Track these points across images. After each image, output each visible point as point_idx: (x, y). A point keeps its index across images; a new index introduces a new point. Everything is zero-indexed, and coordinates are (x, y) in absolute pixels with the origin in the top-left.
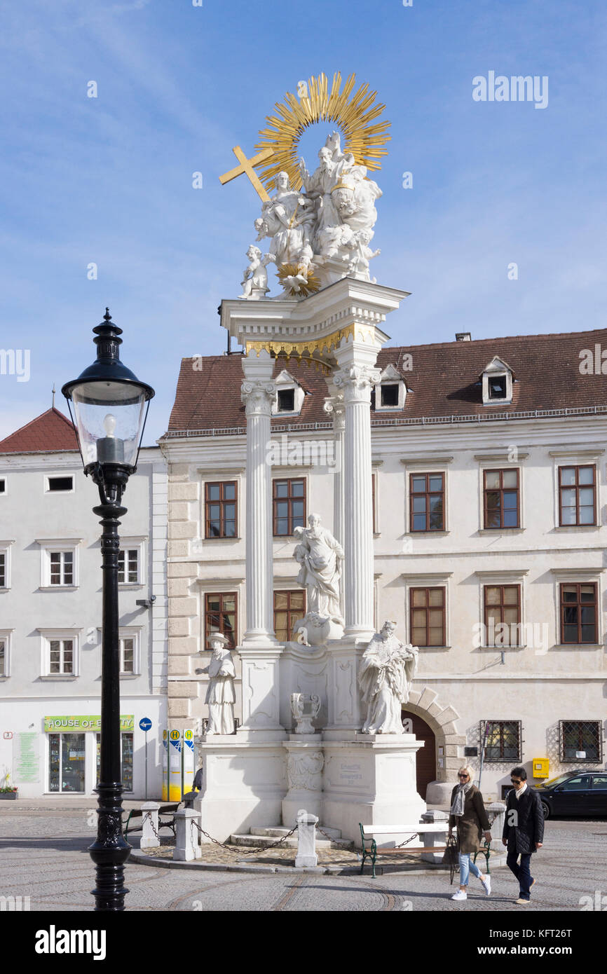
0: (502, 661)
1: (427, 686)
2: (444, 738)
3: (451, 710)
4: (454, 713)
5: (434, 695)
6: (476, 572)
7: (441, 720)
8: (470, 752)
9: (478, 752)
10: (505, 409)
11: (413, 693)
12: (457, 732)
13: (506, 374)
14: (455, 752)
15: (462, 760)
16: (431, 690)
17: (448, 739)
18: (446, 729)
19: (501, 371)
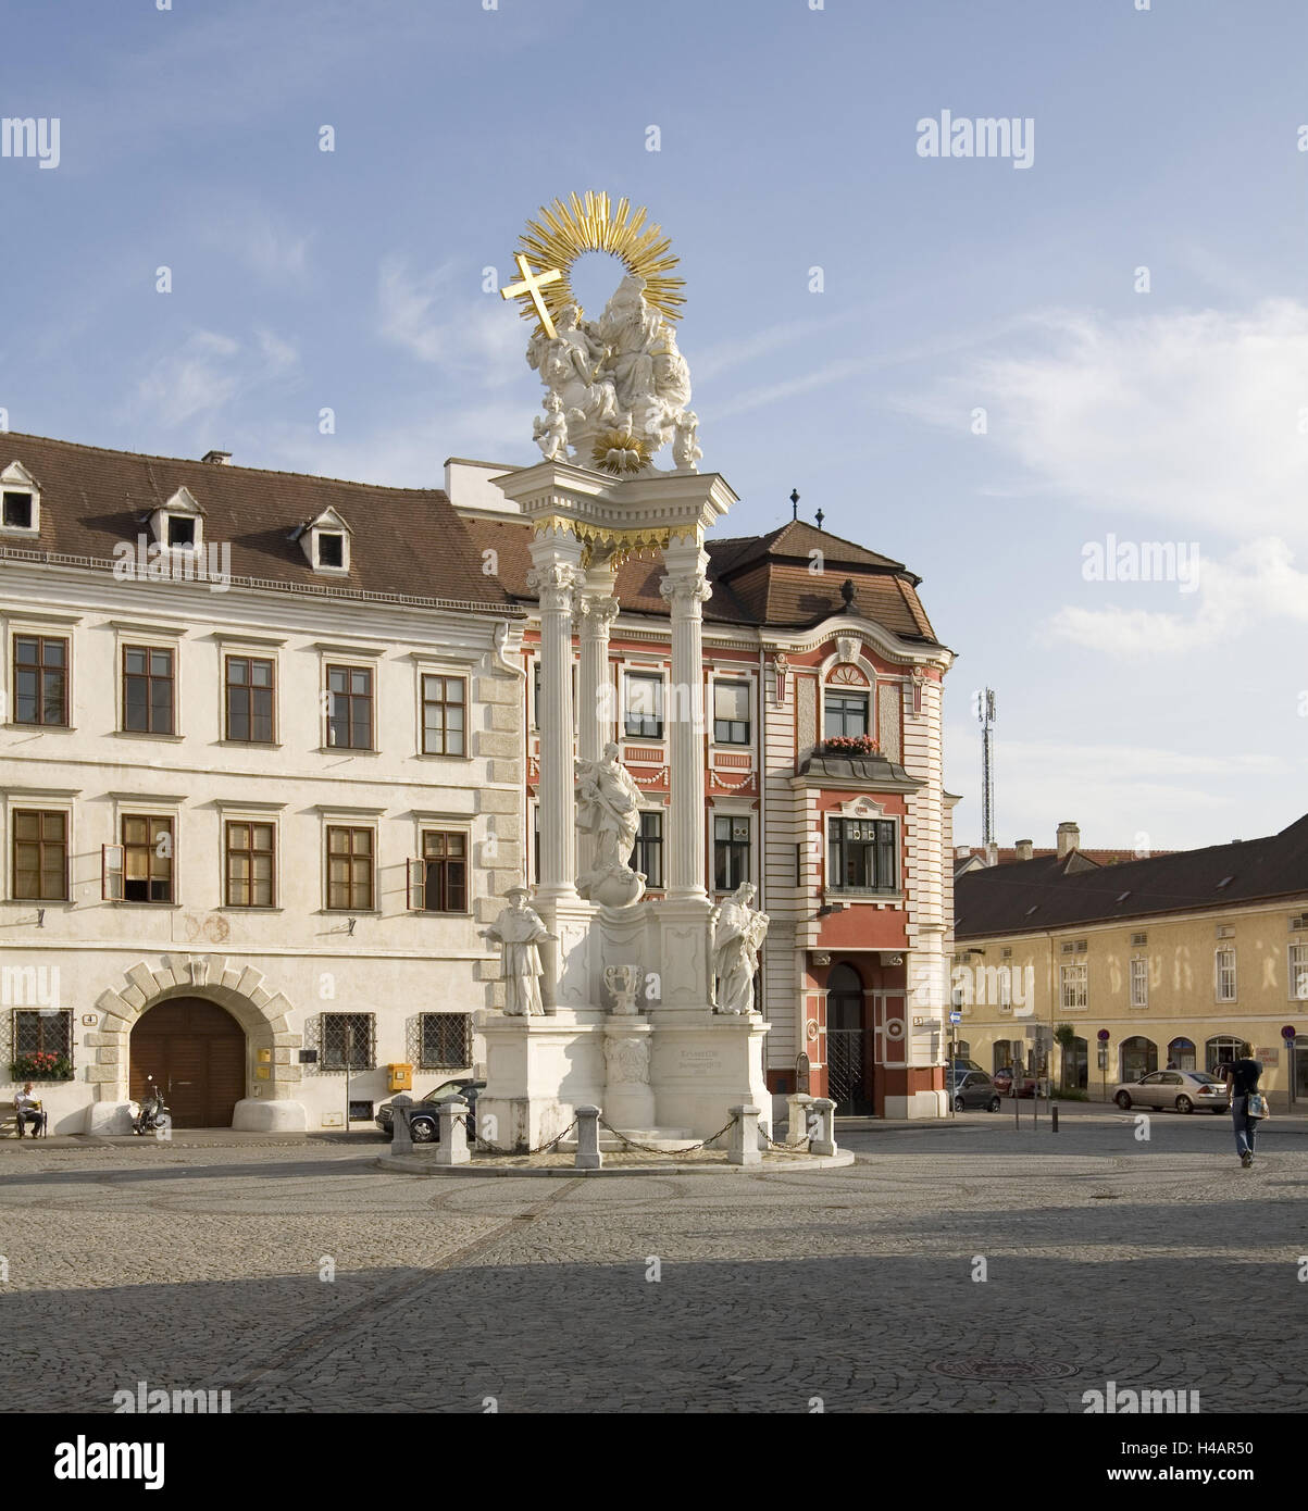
0: (351, 931)
1: (249, 962)
2: (273, 1037)
3: (280, 996)
4: (287, 1003)
5: (260, 976)
6: (317, 806)
7: (269, 1013)
8: (307, 1057)
9: (319, 1055)
10: (344, 583)
11: (231, 974)
12: (290, 1029)
13: (343, 533)
14: (287, 1057)
15: (297, 1068)
16: (255, 969)
17: (278, 1040)
18: (275, 1026)
19: (337, 529)
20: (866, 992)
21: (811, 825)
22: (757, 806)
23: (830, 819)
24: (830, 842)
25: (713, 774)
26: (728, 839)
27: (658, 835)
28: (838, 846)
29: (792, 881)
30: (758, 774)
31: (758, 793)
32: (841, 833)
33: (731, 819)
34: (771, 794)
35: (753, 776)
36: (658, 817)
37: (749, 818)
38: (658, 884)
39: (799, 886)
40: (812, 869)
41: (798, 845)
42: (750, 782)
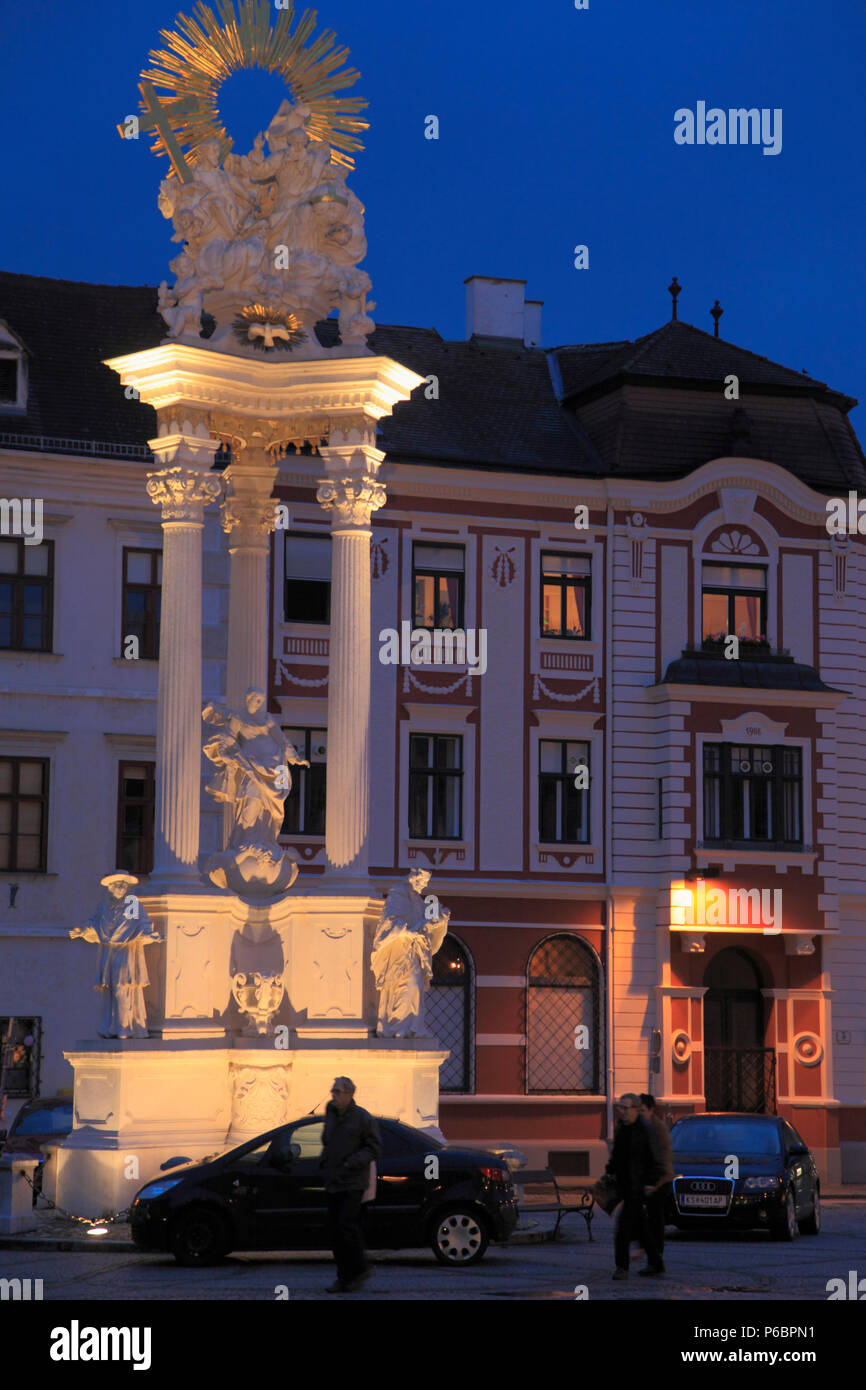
13: (19, 356)
19: (12, 349)
20: (765, 992)
21: (679, 754)
22: (601, 725)
23: (706, 744)
24: (706, 775)
25: (537, 680)
26: (559, 770)
27: (457, 766)
28: (717, 782)
29: (652, 832)
30: (603, 682)
31: (602, 707)
32: (722, 766)
33: (564, 743)
34: (620, 709)
35: (596, 684)
36: (457, 741)
37: (588, 743)
38: (456, 834)
39: (661, 837)
40: (678, 815)
41: (660, 780)
42: (591, 694)
